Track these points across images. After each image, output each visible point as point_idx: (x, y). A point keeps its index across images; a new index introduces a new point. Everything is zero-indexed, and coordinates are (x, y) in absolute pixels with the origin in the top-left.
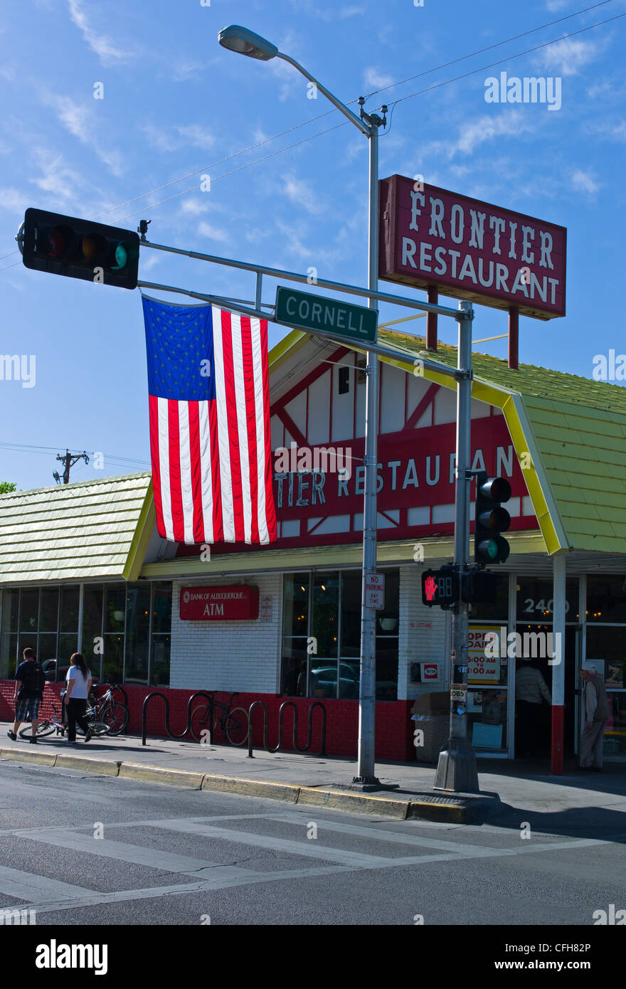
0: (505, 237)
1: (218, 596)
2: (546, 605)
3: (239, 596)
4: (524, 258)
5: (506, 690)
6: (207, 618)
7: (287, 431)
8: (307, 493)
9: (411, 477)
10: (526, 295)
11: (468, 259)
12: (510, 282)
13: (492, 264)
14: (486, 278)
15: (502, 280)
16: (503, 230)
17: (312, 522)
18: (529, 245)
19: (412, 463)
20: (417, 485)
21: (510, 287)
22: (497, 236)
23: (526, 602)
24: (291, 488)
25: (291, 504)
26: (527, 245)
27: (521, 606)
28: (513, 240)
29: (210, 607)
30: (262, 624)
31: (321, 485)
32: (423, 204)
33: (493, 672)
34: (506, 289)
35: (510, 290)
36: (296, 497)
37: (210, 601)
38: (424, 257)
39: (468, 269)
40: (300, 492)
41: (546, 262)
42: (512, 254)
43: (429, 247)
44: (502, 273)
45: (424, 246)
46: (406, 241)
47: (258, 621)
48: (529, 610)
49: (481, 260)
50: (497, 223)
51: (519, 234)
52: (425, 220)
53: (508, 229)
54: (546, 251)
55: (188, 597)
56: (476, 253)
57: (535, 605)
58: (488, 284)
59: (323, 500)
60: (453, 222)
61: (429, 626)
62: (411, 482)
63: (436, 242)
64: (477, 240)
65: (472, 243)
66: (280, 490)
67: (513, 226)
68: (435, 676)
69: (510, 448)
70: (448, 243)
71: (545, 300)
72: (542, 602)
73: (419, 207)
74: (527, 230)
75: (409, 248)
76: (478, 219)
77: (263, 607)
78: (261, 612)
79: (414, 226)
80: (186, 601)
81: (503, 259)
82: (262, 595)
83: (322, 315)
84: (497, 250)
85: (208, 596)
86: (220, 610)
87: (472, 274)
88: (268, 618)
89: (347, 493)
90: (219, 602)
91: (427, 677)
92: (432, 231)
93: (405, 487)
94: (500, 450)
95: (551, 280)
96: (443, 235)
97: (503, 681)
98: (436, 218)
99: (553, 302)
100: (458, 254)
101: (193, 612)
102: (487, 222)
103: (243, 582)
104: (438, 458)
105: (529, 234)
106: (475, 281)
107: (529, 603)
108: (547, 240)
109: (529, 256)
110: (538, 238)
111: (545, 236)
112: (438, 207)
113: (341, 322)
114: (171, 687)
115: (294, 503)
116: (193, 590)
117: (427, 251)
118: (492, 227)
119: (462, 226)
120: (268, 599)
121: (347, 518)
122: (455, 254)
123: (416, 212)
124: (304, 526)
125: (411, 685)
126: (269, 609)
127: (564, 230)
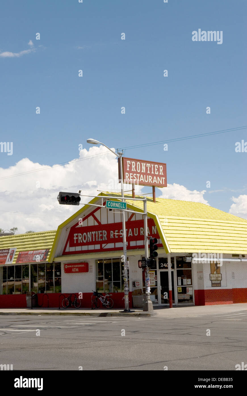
0: (151, 169)
1: (77, 266)
2: (166, 265)
3: (83, 266)
4: (156, 173)
5: (157, 288)
6: (73, 272)
7: (95, 220)
8: (102, 237)
9: (130, 233)
10: (157, 183)
11: (142, 176)
12: (152, 180)
13: (147, 176)
14: (146, 180)
15: (150, 180)
16: (150, 167)
17: (103, 245)
18: (157, 170)
19: (130, 230)
20: (132, 236)
21: (152, 181)
22: (149, 169)
23: (161, 264)
24: (97, 236)
25: (97, 240)
26: (156, 170)
27: (160, 265)
28: (153, 169)
29: (74, 269)
30: (90, 273)
31: (106, 235)
32: (130, 163)
33: (153, 283)
34: (152, 182)
35: (153, 182)
36: (98, 238)
37: (74, 268)
38: (131, 177)
39: (142, 178)
40: (100, 237)
41: (161, 173)
42: (153, 173)
43: (132, 174)
44: (150, 178)
45: (131, 174)
46: (126, 173)
47: (89, 272)
48: (162, 266)
49: (145, 176)
50: (148, 165)
51: (154, 167)
52: (131, 167)
53: (151, 166)
54: (161, 170)
55: (67, 267)
56: (143, 174)
57: (163, 265)
58: (147, 181)
59: (106, 239)
60: (137, 167)
61: (136, 272)
62: (130, 235)
63: (134, 172)
64: (144, 171)
65: (142, 171)
66: (94, 236)
67: (152, 165)
68: (139, 285)
69: (155, 226)
70: (137, 173)
71: (161, 183)
72: (165, 264)
73: (129, 164)
74: (156, 166)
75: (127, 175)
76: (144, 165)
77: (90, 269)
78: (89, 270)
79: (128, 169)
80: (66, 268)
81: (150, 174)
82: (89, 265)
83: (115, 205)
84: (149, 172)
85: (73, 266)
86: (77, 270)
87: (143, 179)
88: (91, 272)
89: (113, 238)
90: (77, 268)
91: (137, 285)
92: (133, 170)
93: (129, 236)
94: (153, 227)
95: (163, 178)
96: (135, 170)
97: (156, 285)
98: (133, 166)
99: (164, 184)
100: (139, 175)
101: (68, 271)
102: (146, 165)
103: (83, 262)
104: (137, 229)
105: (157, 167)
106: (144, 181)
107: (162, 264)
108: (161, 167)
109: (157, 172)
110: (159, 167)
111: (161, 166)
112: (134, 164)
113: (119, 206)
114: (62, 293)
115: (98, 240)
116: (68, 264)
117: (132, 175)
118: (147, 166)
119: (140, 167)
120: (91, 266)
121: (113, 244)
122: (138, 175)
123: (128, 166)
124: (101, 246)
125: (133, 287)
126: (92, 269)
127: (165, 164)
